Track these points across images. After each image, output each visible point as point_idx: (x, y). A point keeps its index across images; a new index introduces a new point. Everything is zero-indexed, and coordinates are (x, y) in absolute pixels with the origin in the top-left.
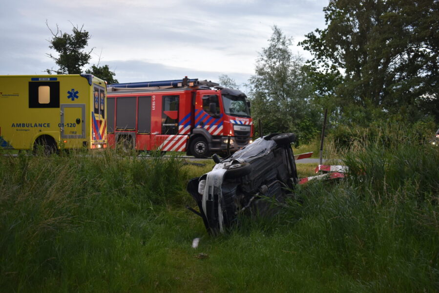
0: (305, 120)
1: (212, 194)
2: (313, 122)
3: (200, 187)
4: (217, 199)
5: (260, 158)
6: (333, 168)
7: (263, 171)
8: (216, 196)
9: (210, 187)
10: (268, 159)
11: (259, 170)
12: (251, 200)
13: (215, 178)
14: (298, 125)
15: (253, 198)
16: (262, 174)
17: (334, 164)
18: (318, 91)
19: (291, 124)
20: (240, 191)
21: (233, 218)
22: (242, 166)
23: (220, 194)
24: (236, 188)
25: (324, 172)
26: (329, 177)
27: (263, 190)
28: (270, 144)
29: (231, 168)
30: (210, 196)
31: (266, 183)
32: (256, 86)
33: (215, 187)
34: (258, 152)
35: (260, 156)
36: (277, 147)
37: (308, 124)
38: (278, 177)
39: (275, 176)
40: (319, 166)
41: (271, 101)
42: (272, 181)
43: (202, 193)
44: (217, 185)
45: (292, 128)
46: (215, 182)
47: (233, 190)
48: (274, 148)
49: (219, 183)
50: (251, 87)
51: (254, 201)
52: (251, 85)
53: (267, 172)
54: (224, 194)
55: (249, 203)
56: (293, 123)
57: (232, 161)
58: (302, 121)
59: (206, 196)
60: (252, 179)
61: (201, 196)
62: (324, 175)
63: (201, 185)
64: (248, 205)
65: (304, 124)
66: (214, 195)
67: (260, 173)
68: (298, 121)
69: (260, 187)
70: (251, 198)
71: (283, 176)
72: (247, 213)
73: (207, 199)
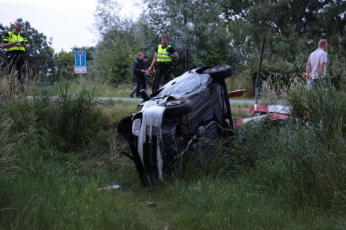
0: (212, 52)
1: (150, 135)
2: (222, 54)
3: (133, 127)
4: (156, 141)
5: (196, 94)
6: (271, 109)
7: (200, 110)
8: (154, 138)
9: (148, 127)
10: (205, 95)
11: (197, 108)
12: (189, 143)
13: (153, 116)
14: (204, 57)
15: (191, 140)
16: (199, 113)
17: (272, 104)
18: (223, 14)
19: (194, 56)
20: (179, 132)
21: (173, 163)
22: (182, 103)
23: (159, 135)
24: (175, 128)
25: (263, 113)
26: (268, 119)
27: (200, 132)
28: (205, 78)
29: (170, 106)
30: (147, 137)
31: (203, 123)
32: (150, 6)
33: (153, 127)
34: (194, 87)
35: (196, 92)
36: (213, 82)
37: (216, 56)
38: (214, 118)
39: (212, 116)
40: (255, 105)
41: (169, 26)
42: (208, 121)
43: (137, 134)
44: (156, 125)
45: (196, 61)
46: (154, 121)
47: (173, 131)
48: (210, 82)
49: (159, 122)
50: (143, 7)
51: (192, 144)
52: (143, 4)
53: (204, 110)
54: (163, 135)
55: (188, 147)
56: (197, 54)
57: (166, 98)
58: (209, 53)
59: (143, 138)
60: (190, 118)
61: (137, 138)
62: (262, 116)
63: (136, 126)
64: (187, 150)
65: (211, 56)
66: (153, 136)
67: (197, 112)
68: (204, 53)
69: (197, 128)
70: (189, 140)
71: (219, 117)
72: (186, 157)
73: (145, 140)
